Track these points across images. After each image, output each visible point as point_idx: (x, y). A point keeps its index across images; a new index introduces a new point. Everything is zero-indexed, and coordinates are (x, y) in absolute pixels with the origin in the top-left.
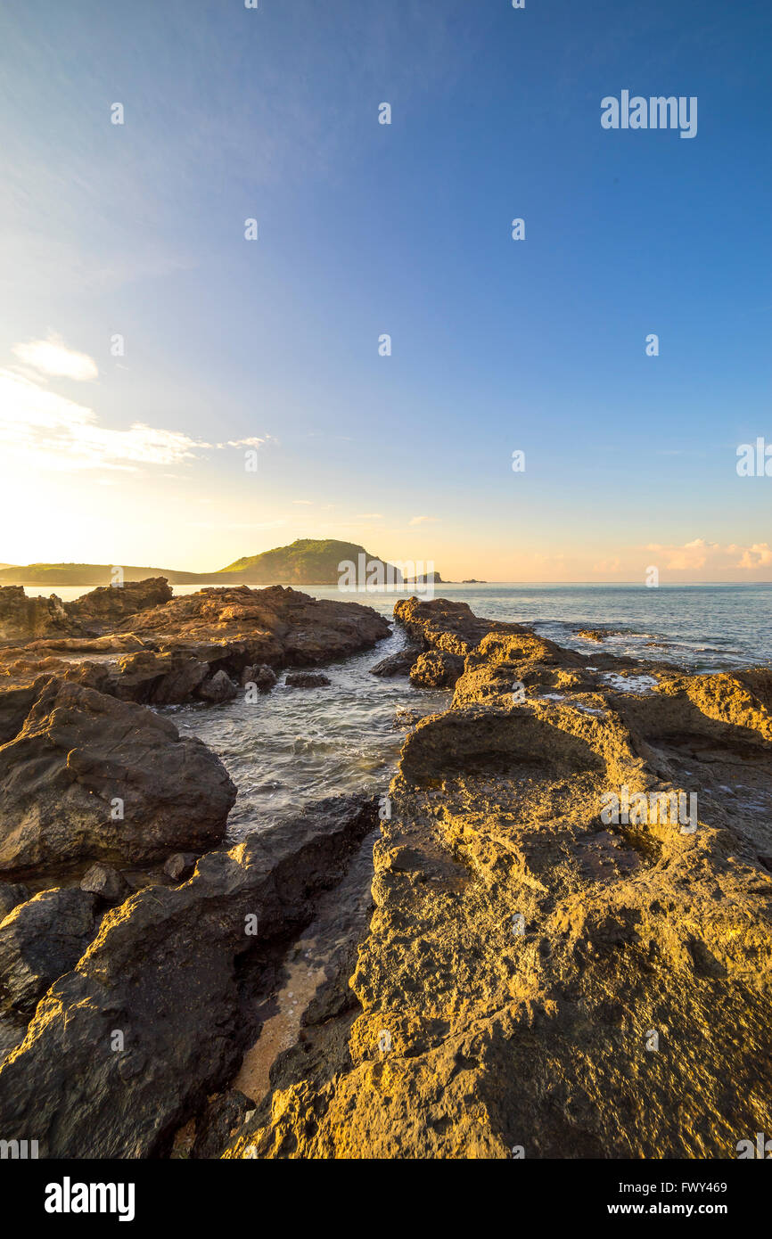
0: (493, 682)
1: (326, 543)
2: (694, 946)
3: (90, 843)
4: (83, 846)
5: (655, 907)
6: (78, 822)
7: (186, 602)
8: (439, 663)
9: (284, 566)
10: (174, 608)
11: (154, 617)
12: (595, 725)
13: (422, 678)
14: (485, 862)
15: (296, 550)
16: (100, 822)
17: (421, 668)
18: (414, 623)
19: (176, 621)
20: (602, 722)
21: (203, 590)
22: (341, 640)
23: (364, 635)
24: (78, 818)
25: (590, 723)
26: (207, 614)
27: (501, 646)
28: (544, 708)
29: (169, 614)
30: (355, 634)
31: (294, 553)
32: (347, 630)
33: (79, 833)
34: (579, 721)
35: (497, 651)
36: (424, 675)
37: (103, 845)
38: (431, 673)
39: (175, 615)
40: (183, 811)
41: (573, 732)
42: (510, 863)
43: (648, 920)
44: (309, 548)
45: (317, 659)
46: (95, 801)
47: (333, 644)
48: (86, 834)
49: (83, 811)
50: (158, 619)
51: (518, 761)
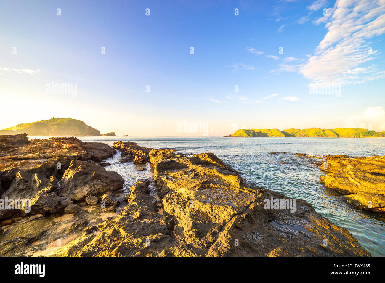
0: (163, 158)
1: (69, 120)
2: (204, 173)
3: (99, 191)
4: (98, 192)
5: (200, 171)
6: (97, 187)
7: (44, 143)
8: (142, 157)
9: (46, 128)
10: (40, 145)
11: (31, 148)
12: (186, 161)
13: (137, 161)
14: (179, 176)
15: (52, 121)
16: (102, 186)
17: (137, 159)
18: (125, 148)
19: (41, 149)
20: (187, 161)
21: (50, 138)
22: (105, 154)
23: (110, 152)
24: (97, 186)
25: (185, 161)
26: (56, 147)
27: (158, 152)
28: (177, 160)
29: (38, 147)
30: (108, 152)
31: (51, 123)
32: (105, 151)
33: (97, 189)
34: (184, 161)
35: (157, 153)
36: (138, 160)
37: (102, 191)
38: (140, 160)
39: (40, 147)
40: (116, 183)
41: (183, 163)
42: (182, 175)
43: (200, 173)
44: (59, 121)
45: (100, 159)
46: (101, 182)
47: (103, 155)
48: (98, 189)
49: (98, 184)
50: (33, 149)
51: (175, 168)
